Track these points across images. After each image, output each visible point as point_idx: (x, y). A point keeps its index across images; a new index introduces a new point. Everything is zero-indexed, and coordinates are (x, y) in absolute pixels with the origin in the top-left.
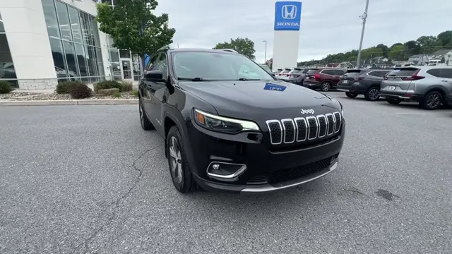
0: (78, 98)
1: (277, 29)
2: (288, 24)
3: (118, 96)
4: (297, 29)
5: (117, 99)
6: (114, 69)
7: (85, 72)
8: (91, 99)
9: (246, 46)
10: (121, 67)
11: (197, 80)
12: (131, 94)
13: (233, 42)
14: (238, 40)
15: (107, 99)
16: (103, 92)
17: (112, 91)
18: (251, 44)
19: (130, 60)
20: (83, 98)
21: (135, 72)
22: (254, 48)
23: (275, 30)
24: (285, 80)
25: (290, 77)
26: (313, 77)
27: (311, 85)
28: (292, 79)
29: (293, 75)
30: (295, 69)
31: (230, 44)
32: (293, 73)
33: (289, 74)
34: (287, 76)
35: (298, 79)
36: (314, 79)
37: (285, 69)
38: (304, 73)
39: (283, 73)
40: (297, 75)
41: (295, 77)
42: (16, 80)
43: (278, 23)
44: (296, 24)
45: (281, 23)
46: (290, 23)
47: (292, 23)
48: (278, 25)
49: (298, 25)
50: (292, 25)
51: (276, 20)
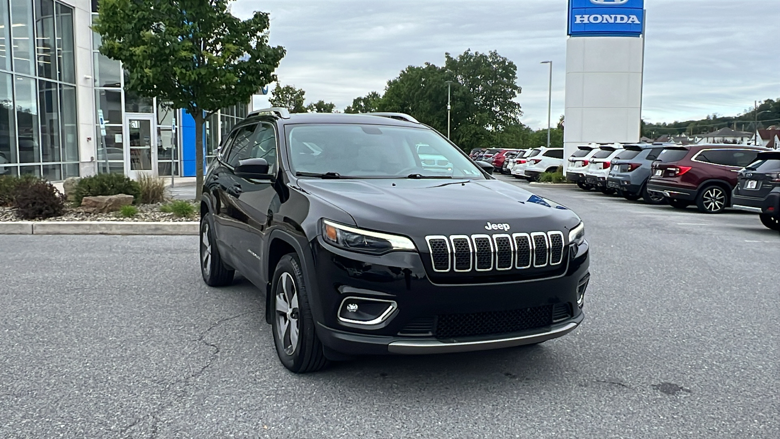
0: (32, 218)
1: (574, 31)
2: (609, 19)
3: (131, 214)
4: (636, 31)
5: (128, 222)
6: (109, 143)
7: (31, 149)
8: (64, 221)
9: (493, 75)
10: (124, 139)
11: (331, 176)
12: (164, 211)
13: (451, 62)
14: (466, 56)
15: (105, 221)
16: (96, 204)
17: (118, 202)
18: (509, 70)
19: (151, 117)
20: (46, 217)
21: (160, 150)
22: (517, 82)
23: (570, 35)
24: (599, 178)
25: (611, 169)
26: (674, 172)
27: (668, 195)
28: (618, 176)
29: (619, 164)
30: (625, 147)
31: (443, 70)
32: (619, 158)
33: (608, 160)
34: (604, 168)
35: (634, 176)
36: (676, 176)
37: (599, 146)
38: (648, 158)
39: (593, 157)
40: (629, 164)
41: (625, 171)
43: (578, 17)
44: (631, 19)
45: (586, 16)
46: (613, 16)
47: (619, 17)
48: (578, 21)
49: (637, 22)
50: (618, 21)
51: (572, 9)
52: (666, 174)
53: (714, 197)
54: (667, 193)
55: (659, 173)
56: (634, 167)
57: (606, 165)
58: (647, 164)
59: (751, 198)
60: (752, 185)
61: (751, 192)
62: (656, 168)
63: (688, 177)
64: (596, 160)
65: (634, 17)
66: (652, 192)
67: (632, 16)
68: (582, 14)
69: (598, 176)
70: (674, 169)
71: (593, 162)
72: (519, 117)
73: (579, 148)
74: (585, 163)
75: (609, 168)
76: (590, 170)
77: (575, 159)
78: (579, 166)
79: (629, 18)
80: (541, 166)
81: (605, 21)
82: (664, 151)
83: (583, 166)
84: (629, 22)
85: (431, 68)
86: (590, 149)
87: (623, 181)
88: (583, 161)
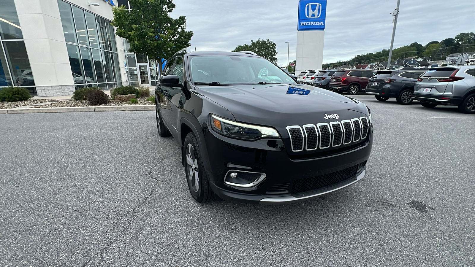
0: (95, 105)
1: (300, 28)
2: (313, 23)
3: (135, 102)
4: (322, 28)
5: (134, 105)
6: (131, 74)
8: (107, 106)
9: (268, 48)
10: (138, 72)
11: (214, 84)
12: (148, 100)
13: (253, 43)
14: (258, 41)
15: (124, 105)
16: (120, 98)
17: (129, 97)
18: (273, 46)
19: (147, 64)
20: (101, 104)
21: (152, 77)
22: (276, 50)
23: (298, 30)
24: (309, 83)
25: (315, 80)
26: (340, 80)
27: (337, 88)
28: (317, 82)
29: (318, 78)
30: (320, 71)
31: (251, 46)
32: (318, 75)
33: (313, 76)
34: (312, 79)
35: (323, 82)
36: (341, 81)
37: (309, 71)
38: (329, 75)
39: (307, 75)
40: (322, 77)
41: (320, 80)
42: (35, 87)
43: (302, 23)
44: (321, 24)
45: (305, 23)
46: (314, 22)
47: (316, 23)
48: (301, 25)
49: (323, 24)
50: (316, 24)
51: (300, 20)
52: (337, 81)
53: (354, 89)
55: (334, 80)
56: (324, 78)
57: (312, 78)
58: (329, 78)
59: (374, 89)
60: (375, 84)
61: (374, 87)
62: (332, 79)
63: (345, 82)
64: (308, 76)
65: (322, 22)
66: (331, 88)
67: (321, 22)
68: (303, 22)
69: (309, 82)
70: (340, 79)
71: (307, 77)
73: (302, 72)
74: (304, 78)
75: (314, 79)
76: (306, 80)
77: (300, 76)
78: (302, 79)
79: (320, 23)
81: (311, 25)
82: (336, 72)
84: (320, 25)
85: (247, 46)
86: (306, 73)
87: (319, 84)
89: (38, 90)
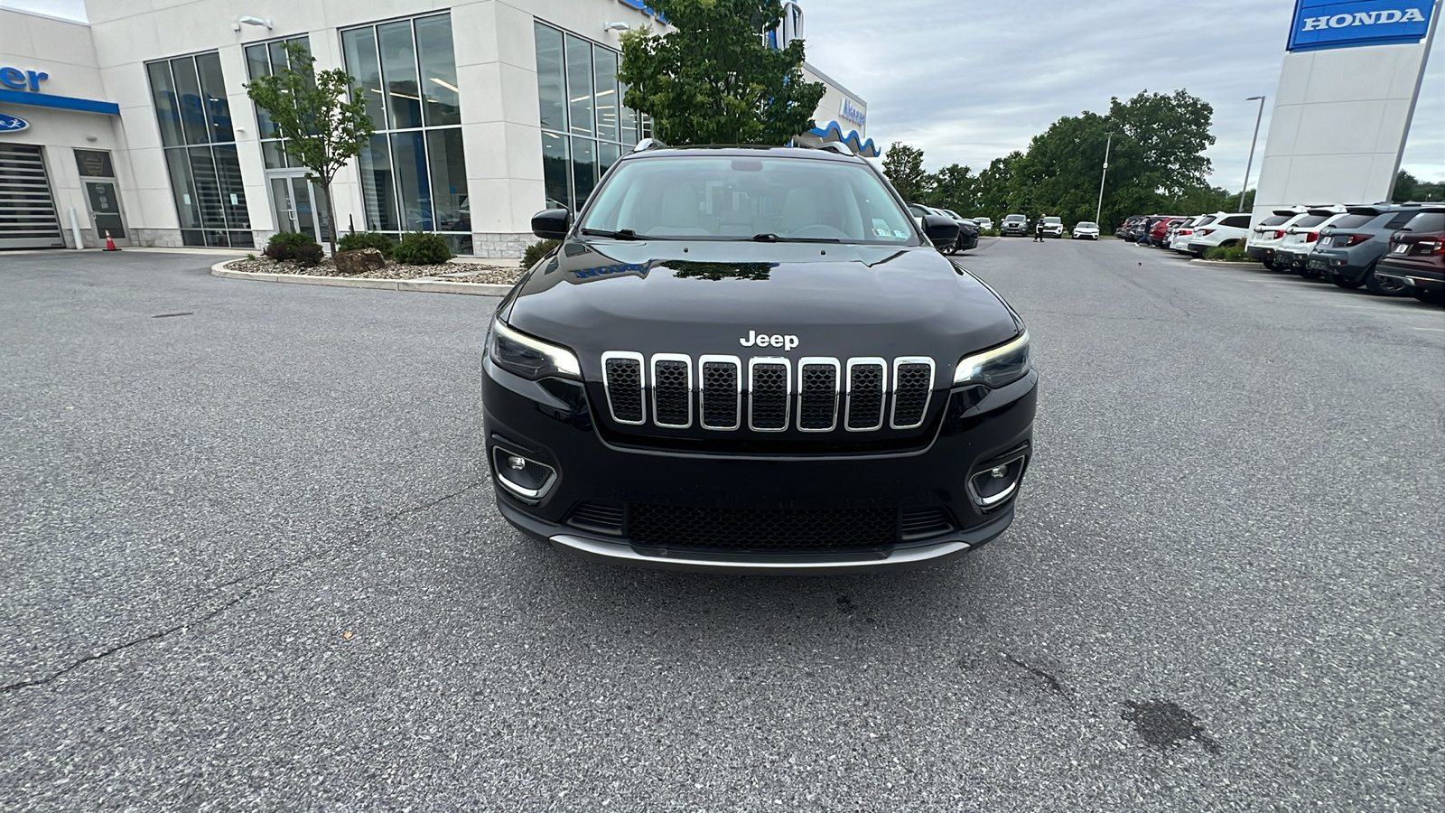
11: (625, 236)
18: (1200, 114)
24: (1297, 255)
25: (1318, 243)
26: (1432, 247)
27: (1412, 282)
28: (1328, 252)
29: (1333, 236)
30: (1349, 211)
32: (1334, 227)
33: (1316, 230)
34: (1308, 241)
35: (1356, 254)
36: (1434, 253)
37: (1305, 210)
38: (1387, 227)
39: (1294, 225)
40: (1350, 235)
41: (1341, 245)
42: (471, 236)
43: (1310, 20)
44: (1408, 16)
45: (1324, 19)
46: (1374, 14)
47: (1384, 14)
48: (1308, 27)
49: (1419, 18)
50: (1383, 20)
51: (1302, 9)
52: (1416, 250)
54: (1411, 280)
55: (1402, 249)
56: (1357, 240)
57: (1311, 237)
58: (1384, 235)
62: (1398, 242)
64: (1296, 229)
65: (1416, 11)
66: (1383, 277)
67: (1410, 11)
68: (1317, 16)
69: (1296, 251)
70: (1433, 243)
71: (1292, 233)
72: (1206, 177)
73: (1275, 213)
74: (1279, 234)
75: (1315, 243)
76: (1285, 244)
77: (1264, 228)
78: (1270, 239)
79: (1404, 14)
80: (1214, 238)
81: (1357, 23)
82: (1421, 215)
83: (1275, 238)
84: (1404, 20)
85: (1090, 118)
86: (1292, 215)
87: (1334, 260)
88: (1276, 231)
89: (476, 243)
